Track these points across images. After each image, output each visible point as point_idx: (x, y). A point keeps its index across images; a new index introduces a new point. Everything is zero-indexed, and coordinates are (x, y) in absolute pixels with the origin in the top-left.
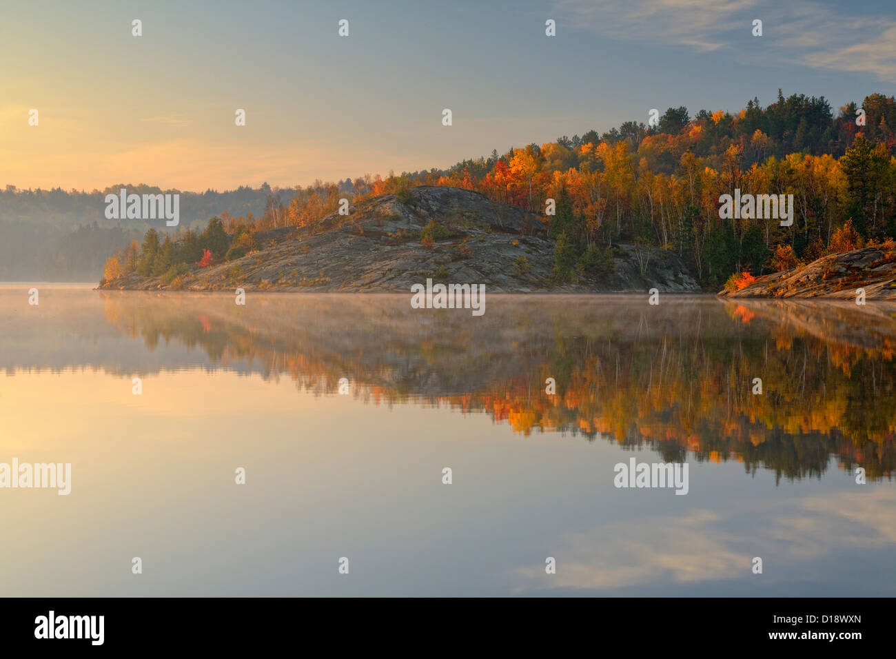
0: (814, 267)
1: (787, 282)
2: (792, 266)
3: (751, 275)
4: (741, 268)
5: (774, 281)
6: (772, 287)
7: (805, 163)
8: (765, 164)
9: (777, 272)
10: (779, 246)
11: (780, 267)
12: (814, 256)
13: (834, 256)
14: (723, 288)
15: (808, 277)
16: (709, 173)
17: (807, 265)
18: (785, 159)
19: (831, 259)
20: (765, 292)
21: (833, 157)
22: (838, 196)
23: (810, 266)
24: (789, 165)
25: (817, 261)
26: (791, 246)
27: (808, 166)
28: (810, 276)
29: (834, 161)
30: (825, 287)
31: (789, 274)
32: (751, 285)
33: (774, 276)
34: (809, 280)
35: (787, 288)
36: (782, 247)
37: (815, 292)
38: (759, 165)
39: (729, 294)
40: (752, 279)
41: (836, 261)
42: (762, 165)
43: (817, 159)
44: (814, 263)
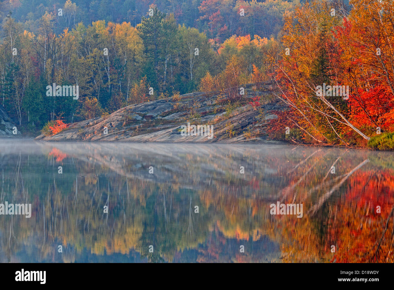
0: (116, 116)
1: (93, 128)
2: (98, 115)
3: (64, 122)
4: (55, 117)
5: (83, 127)
6: (81, 133)
7: (108, 28)
8: (75, 29)
9: (85, 119)
10: (87, 98)
11: (88, 116)
12: (117, 107)
13: (132, 107)
14: (40, 134)
15: (111, 124)
16: (27, 36)
17: (110, 114)
18: (92, 25)
19: (130, 109)
20: (75, 137)
21: (131, 25)
22: (135, 57)
23: (113, 115)
24: (95, 30)
25: (118, 111)
26: (97, 98)
27: (111, 32)
28: (113, 123)
29: (132, 28)
30: (125, 132)
31: (95, 121)
32: (64, 130)
33: (83, 123)
34: (112, 127)
35: (94, 133)
36: (90, 98)
37: (117, 136)
38: (70, 30)
39: (45, 138)
40: (64, 125)
41: (133, 111)
42: (73, 29)
43: (118, 25)
44: (116, 112)
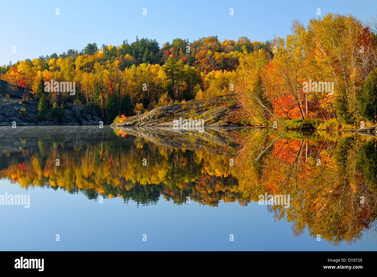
0: (152, 113)
1: (140, 119)
2: (143, 112)
3: (125, 116)
4: (121, 113)
5: (135, 119)
6: (134, 122)
7: (148, 68)
8: (131, 68)
9: (136, 115)
10: (137, 103)
11: (137, 113)
12: (152, 108)
13: (160, 108)
14: (113, 122)
15: (149, 117)
16: (106, 72)
17: (149, 111)
18: (139, 66)
19: (159, 109)
20: (131, 124)
21: (160, 65)
22: (162, 82)
23: (150, 112)
24: (141, 68)
25: (153, 110)
26: (142, 103)
27: (149, 69)
28: (150, 116)
29: (160, 67)
30: (157, 121)
31: (141, 116)
32: (125, 121)
33: (135, 116)
34: (150, 118)
35: (141, 122)
36: (138, 104)
37: (153, 123)
38: (128, 68)
39: (116, 125)
40: (125, 118)
41: (162, 110)
42: (130, 68)
43: (153, 66)
44: (152, 111)
